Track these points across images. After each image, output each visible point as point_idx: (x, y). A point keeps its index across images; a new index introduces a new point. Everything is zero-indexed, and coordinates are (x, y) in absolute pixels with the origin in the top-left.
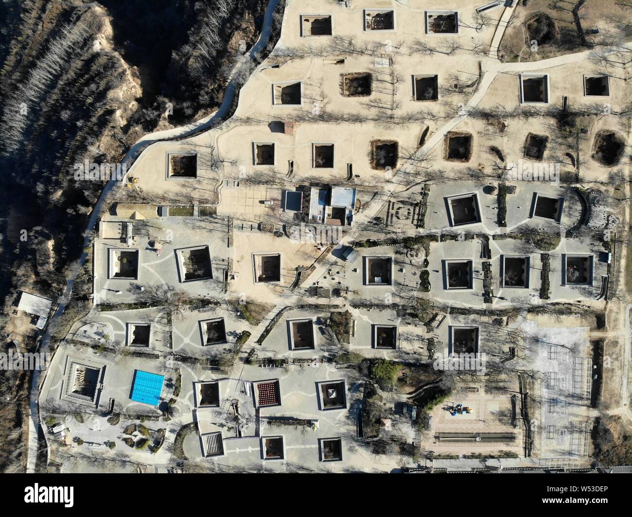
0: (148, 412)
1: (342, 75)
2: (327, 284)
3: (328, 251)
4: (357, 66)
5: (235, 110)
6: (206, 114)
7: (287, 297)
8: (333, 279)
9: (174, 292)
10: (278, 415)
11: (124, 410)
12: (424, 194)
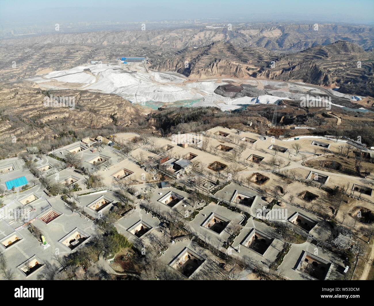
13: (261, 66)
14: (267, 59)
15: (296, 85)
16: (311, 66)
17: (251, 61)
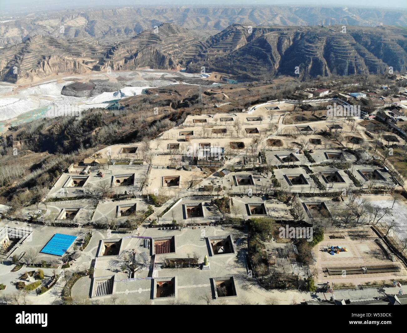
8: (215, 184)
11: (29, 261)
13: (98, 58)
14: (101, 50)
15: (147, 73)
16: (152, 51)
17: (84, 54)
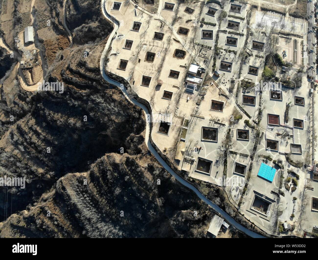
0: (279, 176)
1: (145, 61)
2: (228, 86)
3: (214, 82)
4: (143, 55)
5: (147, 101)
6: (144, 115)
7: (231, 101)
8: (226, 82)
9: (222, 147)
10: (283, 118)
11: (277, 188)
12: (198, 45)
